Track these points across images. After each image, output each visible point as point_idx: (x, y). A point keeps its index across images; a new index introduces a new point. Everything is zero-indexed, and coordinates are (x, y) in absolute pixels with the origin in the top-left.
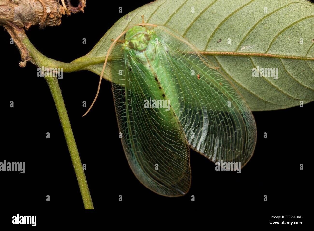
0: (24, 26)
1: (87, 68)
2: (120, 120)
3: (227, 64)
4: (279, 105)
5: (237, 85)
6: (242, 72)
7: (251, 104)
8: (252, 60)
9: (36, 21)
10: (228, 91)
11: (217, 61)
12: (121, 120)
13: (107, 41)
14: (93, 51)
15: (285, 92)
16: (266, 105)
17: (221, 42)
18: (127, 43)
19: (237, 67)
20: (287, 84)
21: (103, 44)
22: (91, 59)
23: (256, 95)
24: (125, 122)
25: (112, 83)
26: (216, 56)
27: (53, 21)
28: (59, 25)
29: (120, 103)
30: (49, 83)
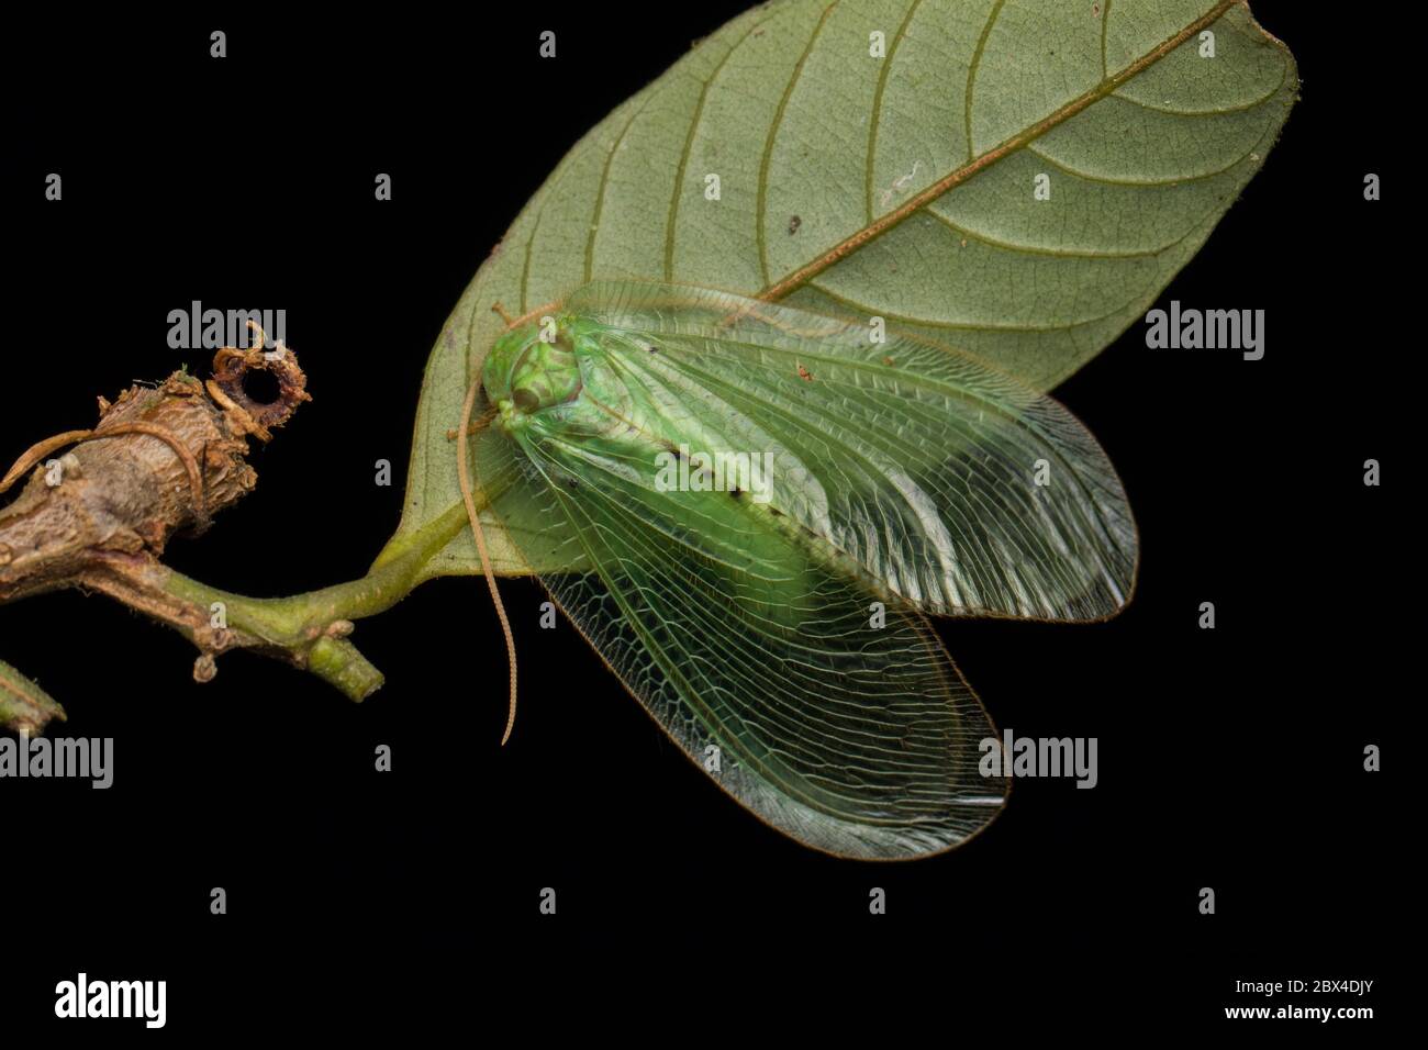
0: (145, 541)
1: (427, 569)
2: (642, 689)
3: (867, 285)
4: (1117, 312)
5: (941, 335)
6: (932, 279)
7: (1025, 371)
8: (940, 215)
9: (173, 508)
10: (928, 372)
11: (827, 293)
12: (645, 686)
13: (435, 449)
14: (412, 506)
15: (1113, 251)
16: (1074, 342)
17: (803, 226)
18: (507, 405)
19: (903, 274)
20: (1100, 220)
21: (427, 466)
22: (420, 535)
23: (1025, 325)
24: (662, 684)
25: (541, 579)
26: (815, 281)
27: (227, 476)
28: (253, 483)
29: (606, 629)
30: (340, 678)
